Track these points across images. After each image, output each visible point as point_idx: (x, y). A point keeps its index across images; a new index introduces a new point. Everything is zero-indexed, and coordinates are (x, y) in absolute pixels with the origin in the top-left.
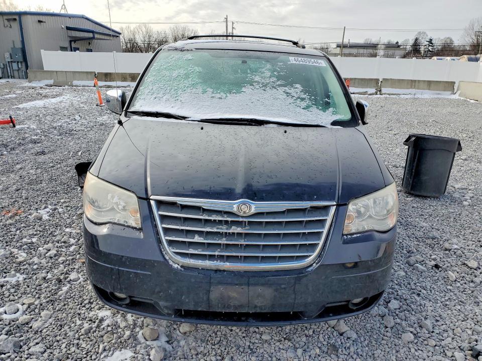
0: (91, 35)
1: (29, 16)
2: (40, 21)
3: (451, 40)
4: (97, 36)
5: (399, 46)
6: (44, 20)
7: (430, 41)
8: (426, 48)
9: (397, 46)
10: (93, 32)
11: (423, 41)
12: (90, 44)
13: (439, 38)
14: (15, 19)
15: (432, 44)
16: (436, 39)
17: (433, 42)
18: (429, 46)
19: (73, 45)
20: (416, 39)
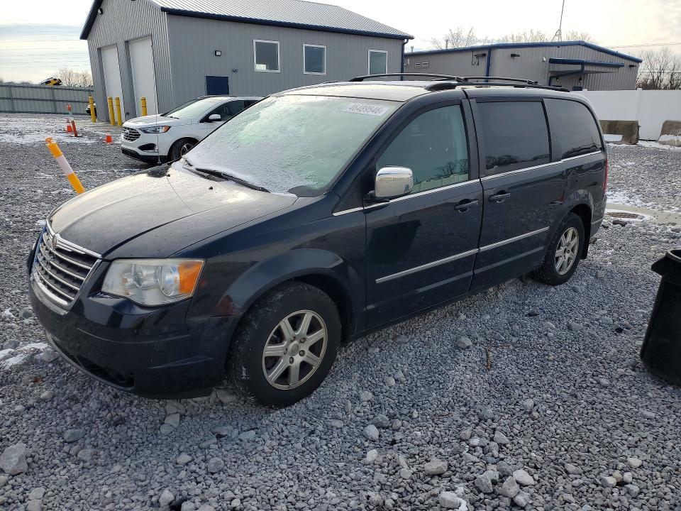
0: (579, 67)
1: (500, 50)
2: (513, 56)
4: (587, 68)
6: (519, 54)
10: (582, 63)
12: (580, 79)
14: (484, 55)
19: (554, 82)
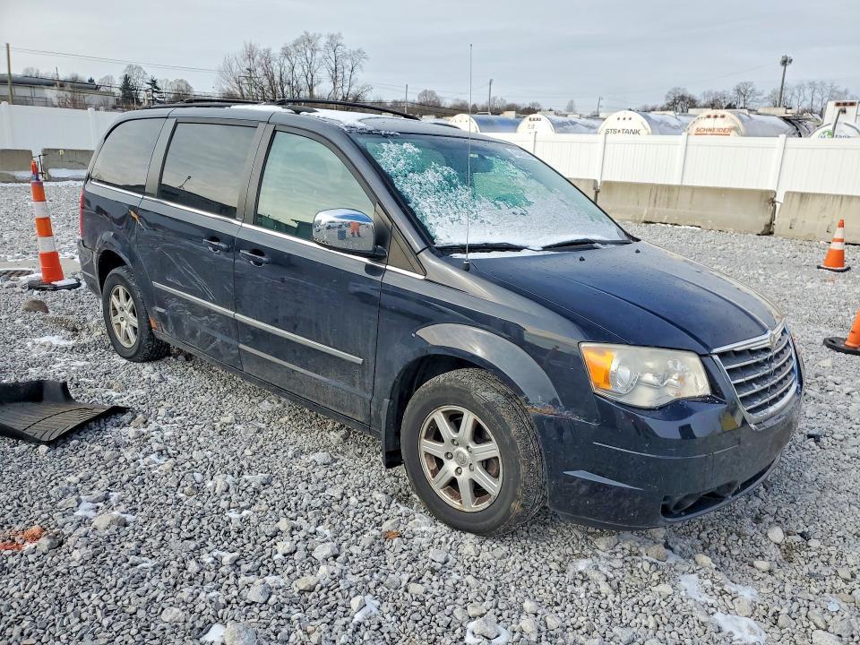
3: (187, 85)
5: (97, 88)
7: (153, 83)
8: (148, 96)
9: (91, 86)
11: (140, 81)
13: (167, 81)
15: (158, 89)
16: (161, 81)
17: (158, 85)
18: (153, 92)
20: (127, 79)
